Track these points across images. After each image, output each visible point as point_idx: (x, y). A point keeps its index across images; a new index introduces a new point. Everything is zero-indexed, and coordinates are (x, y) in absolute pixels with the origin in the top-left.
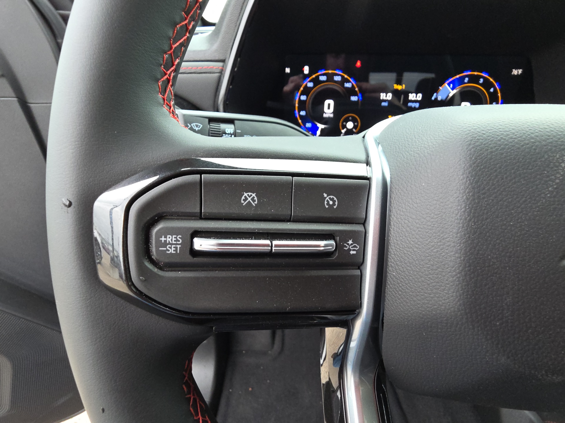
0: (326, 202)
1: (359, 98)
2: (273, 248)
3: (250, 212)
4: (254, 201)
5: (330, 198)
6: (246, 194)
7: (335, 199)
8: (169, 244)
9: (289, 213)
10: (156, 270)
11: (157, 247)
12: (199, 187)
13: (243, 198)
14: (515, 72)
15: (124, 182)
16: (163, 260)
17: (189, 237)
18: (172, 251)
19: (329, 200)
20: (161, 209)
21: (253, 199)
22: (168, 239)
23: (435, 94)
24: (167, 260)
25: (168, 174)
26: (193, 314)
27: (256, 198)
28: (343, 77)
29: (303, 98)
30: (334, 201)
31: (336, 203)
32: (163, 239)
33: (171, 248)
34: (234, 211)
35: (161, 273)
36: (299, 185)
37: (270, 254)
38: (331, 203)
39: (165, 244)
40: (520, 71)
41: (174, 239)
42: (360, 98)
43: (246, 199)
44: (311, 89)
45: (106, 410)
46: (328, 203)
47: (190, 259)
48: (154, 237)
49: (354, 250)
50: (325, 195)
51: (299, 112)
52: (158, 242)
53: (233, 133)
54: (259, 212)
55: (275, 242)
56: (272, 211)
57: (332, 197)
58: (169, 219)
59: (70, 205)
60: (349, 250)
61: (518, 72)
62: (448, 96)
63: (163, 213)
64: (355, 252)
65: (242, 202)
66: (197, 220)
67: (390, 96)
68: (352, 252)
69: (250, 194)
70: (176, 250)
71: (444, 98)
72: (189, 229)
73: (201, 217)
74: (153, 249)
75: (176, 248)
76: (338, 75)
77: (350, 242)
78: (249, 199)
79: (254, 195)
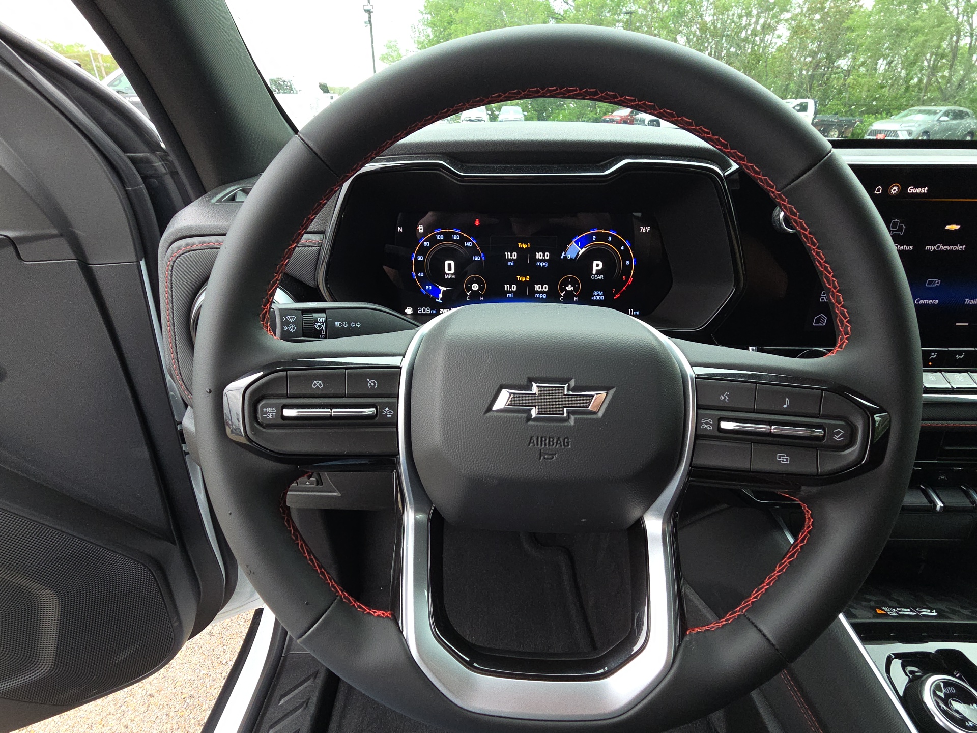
0: (369, 384)
1: (481, 258)
2: (332, 414)
3: (319, 392)
4: (321, 385)
5: (372, 382)
6: (315, 382)
7: (376, 382)
8: (269, 412)
9: (344, 392)
10: (261, 428)
11: (261, 415)
12: (285, 379)
13: (314, 384)
14: (643, 230)
15: (243, 376)
16: (265, 422)
17: (280, 408)
18: (270, 417)
19: (371, 383)
20: (263, 392)
21: (320, 385)
22: (268, 410)
23: (564, 253)
24: (267, 423)
25: (267, 372)
26: (284, 454)
27: (322, 384)
28: (461, 236)
29: (420, 258)
30: (375, 384)
31: (377, 385)
32: (265, 410)
33: (269, 415)
34: (308, 392)
35: (264, 430)
36: (350, 375)
37: (331, 418)
38: (373, 384)
39: (266, 413)
40: (648, 228)
41: (271, 410)
42: (483, 259)
43: (315, 384)
44: (428, 248)
45: (232, 514)
46: (371, 385)
47: (281, 421)
48: (259, 409)
49: (389, 414)
50: (368, 380)
51: (417, 274)
52: (262, 411)
53: (325, 321)
54: (324, 392)
55: (333, 410)
56: (332, 391)
57: (373, 381)
58: (268, 398)
59: (210, 392)
60: (387, 414)
61: (646, 230)
62: (578, 254)
63: (265, 395)
64: (390, 416)
65: (313, 386)
66: (285, 398)
67: (515, 256)
68: (388, 416)
69: (318, 381)
70: (273, 416)
71: (574, 257)
72: (280, 403)
73: (288, 396)
74: (259, 416)
75: (273, 415)
76: (457, 234)
77: (387, 409)
78: (318, 385)
79: (320, 382)
